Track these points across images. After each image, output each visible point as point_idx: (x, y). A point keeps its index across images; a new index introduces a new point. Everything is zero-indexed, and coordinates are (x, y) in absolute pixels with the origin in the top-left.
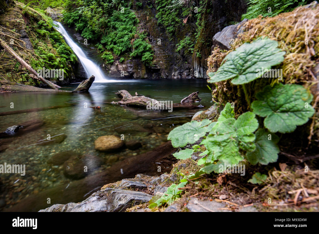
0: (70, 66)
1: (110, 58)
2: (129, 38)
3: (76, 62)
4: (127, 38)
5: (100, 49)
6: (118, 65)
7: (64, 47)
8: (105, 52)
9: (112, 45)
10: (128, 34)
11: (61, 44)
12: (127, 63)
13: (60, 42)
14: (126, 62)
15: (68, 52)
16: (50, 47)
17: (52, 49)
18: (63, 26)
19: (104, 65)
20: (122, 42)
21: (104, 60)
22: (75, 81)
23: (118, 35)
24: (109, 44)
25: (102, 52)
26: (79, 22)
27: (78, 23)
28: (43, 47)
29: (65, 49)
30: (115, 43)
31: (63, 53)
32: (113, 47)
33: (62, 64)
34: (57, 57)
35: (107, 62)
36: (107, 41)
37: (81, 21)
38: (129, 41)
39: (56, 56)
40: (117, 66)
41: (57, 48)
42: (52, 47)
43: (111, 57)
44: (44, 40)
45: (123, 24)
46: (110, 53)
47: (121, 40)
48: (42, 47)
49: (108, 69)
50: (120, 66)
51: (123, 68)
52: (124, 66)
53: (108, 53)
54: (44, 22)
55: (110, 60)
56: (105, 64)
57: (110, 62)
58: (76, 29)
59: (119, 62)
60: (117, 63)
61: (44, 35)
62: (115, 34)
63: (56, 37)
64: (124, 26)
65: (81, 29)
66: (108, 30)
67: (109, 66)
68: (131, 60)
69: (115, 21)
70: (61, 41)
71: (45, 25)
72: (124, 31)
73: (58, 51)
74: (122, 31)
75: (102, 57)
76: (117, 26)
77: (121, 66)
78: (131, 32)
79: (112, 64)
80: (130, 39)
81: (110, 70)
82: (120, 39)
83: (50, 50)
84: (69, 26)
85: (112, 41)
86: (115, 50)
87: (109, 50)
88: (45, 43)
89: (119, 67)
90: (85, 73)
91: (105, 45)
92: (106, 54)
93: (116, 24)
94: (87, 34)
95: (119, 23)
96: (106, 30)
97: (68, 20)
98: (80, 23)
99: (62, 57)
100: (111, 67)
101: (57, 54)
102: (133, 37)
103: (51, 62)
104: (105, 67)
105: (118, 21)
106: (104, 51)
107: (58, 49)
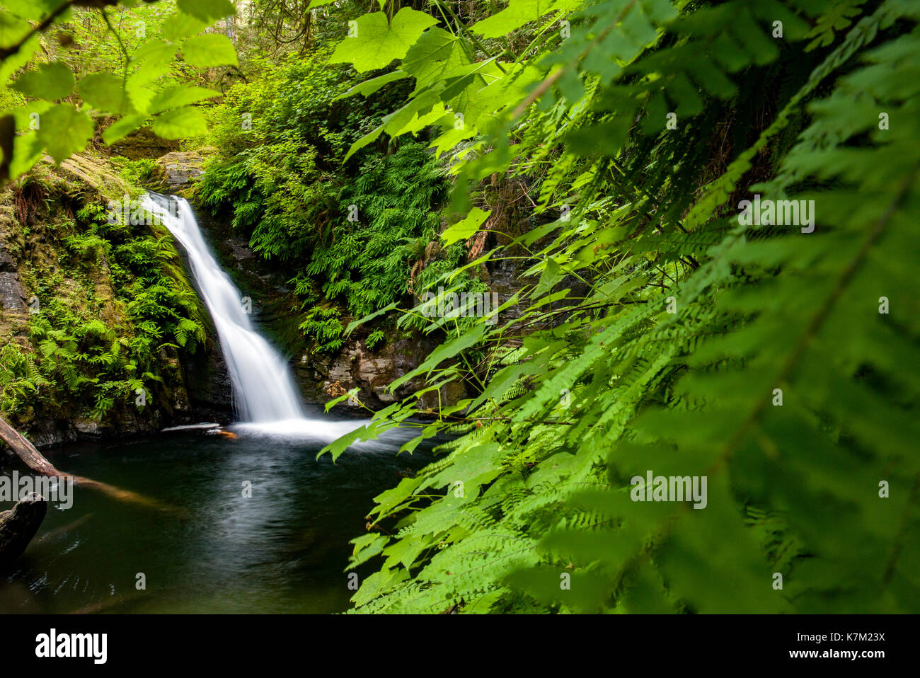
0: (174, 363)
1: (329, 332)
2: (404, 259)
3: (200, 345)
4: (398, 258)
5: (302, 297)
6: (358, 358)
7: (159, 294)
8: (316, 309)
9: (344, 283)
10: (404, 243)
11: (155, 282)
12: (396, 353)
13: (153, 274)
14: (390, 348)
15: (171, 311)
16: (103, 294)
17: (109, 304)
18: (194, 210)
19: (305, 358)
20: (381, 271)
21: (309, 338)
22: (188, 419)
23: (368, 245)
24: (332, 279)
25: (309, 306)
26: (246, 197)
27: (244, 202)
28: (73, 298)
29: (161, 303)
30: (356, 276)
31: (147, 316)
32: (347, 290)
33: (135, 358)
34: (119, 333)
35: (318, 349)
36: (328, 266)
37: (253, 193)
38: (405, 267)
39: (117, 331)
40: (356, 363)
41: (132, 299)
42: (108, 297)
43: (336, 326)
44: (87, 271)
45: (395, 202)
46: (333, 310)
47: (378, 263)
48: (65, 300)
49: (319, 373)
50: (366, 365)
51: (378, 370)
52: (382, 363)
53: (326, 312)
54: (99, 208)
55: (328, 340)
56: (309, 354)
57: (328, 346)
58: (235, 223)
59: (364, 348)
60: (358, 351)
61: (91, 255)
62: (360, 240)
63: (139, 256)
64: (396, 211)
65: (250, 223)
66: (340, 224)
67: (325, 363)
68: (410, 339)
69: (367, 192)
70: (157, 271)
71: (101, 217)
72: (394, 229)
73: (132, 309)
74: (386, 229)
75: (303, 325)
76: (371, 210)
77: (370, 365)
78: (417, 232)
79: (336, 355)
80: (407, 261)
81: (326, 378)
82: (375, 257)
83: (101, 306)
84: (214, 213)
85: (345, 266)
86: (353, 301)
87: (332, 303)
88: (85, 284)
89: (362, 368)
90: (229, 388)
91: (321, 280)
92: (318, 318)
93: (368, 204)
94: (267, 238)
95: (381, 198)
96: (330, 224)
97: (211, 193)
98: (251, 201)
99: (138, 332)
100: (331, 367)
101: (121, 323)
102: (421, 254)
103: (85, 356)
104: (309, 364)
105: (380, 193)
106: (317, 302)
107: (132, 304)
